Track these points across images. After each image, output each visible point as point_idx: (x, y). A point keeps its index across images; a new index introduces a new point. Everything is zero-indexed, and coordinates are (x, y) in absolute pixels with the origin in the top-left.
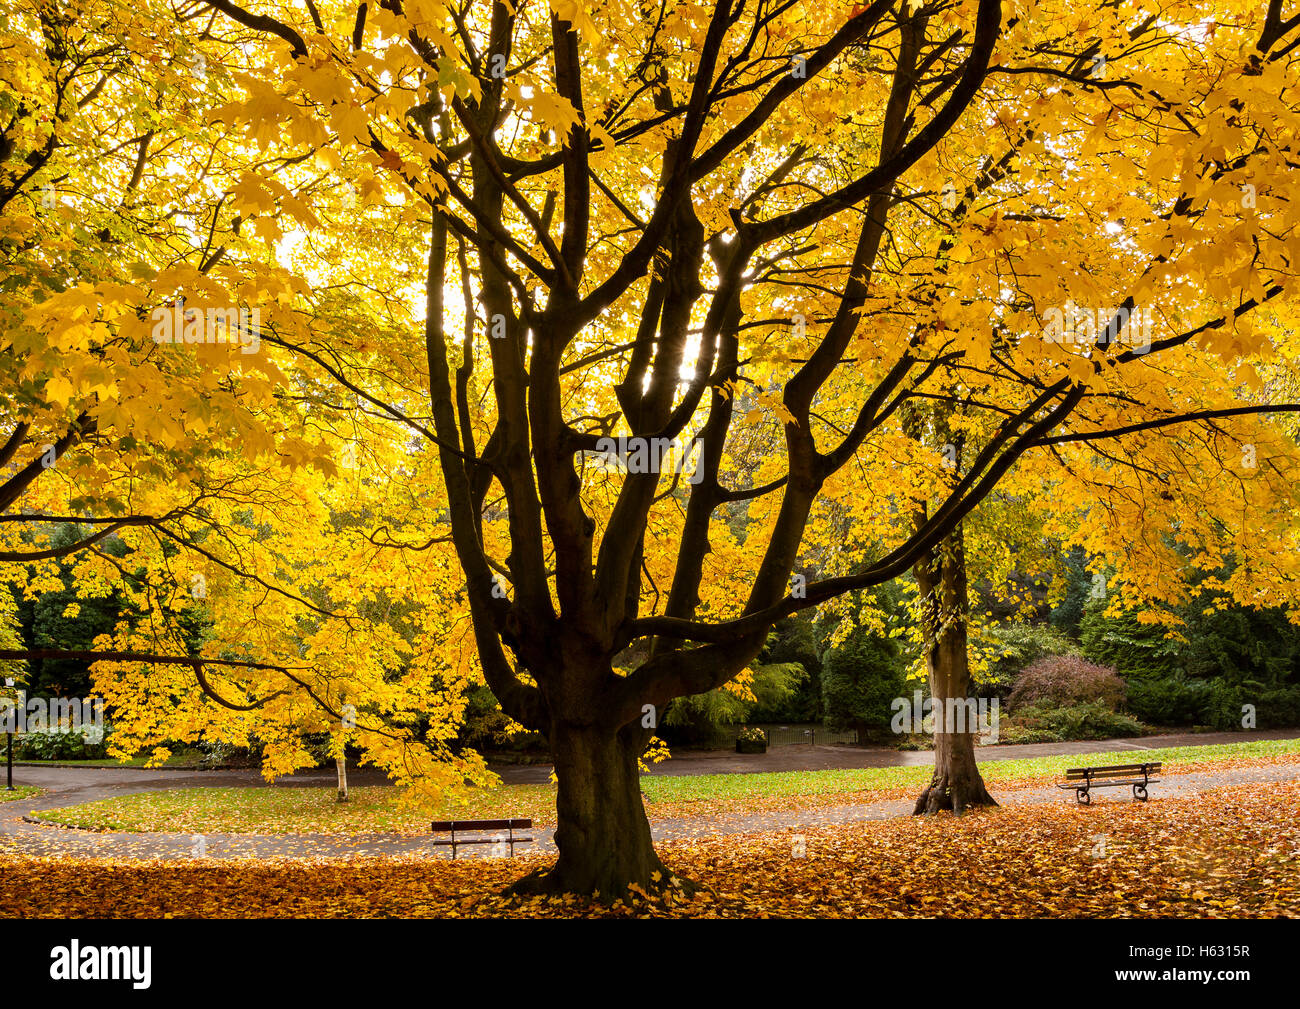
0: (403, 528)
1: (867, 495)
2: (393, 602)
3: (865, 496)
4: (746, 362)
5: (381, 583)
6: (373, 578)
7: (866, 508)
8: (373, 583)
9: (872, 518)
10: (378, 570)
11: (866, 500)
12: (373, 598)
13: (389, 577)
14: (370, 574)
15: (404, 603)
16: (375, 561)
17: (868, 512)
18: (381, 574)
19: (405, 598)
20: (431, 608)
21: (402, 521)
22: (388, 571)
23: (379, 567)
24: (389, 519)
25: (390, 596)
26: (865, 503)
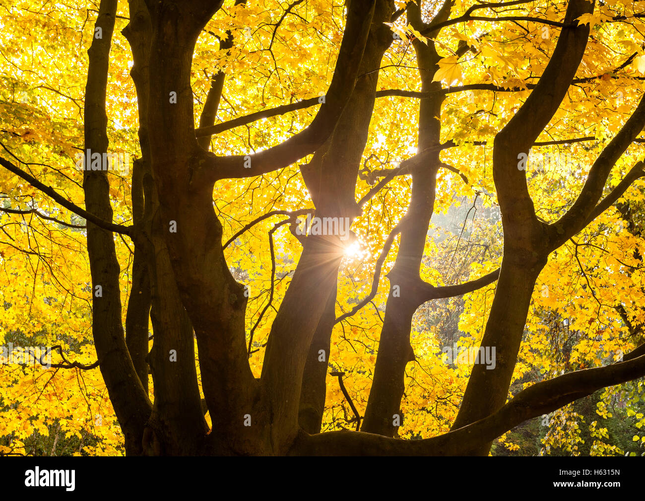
0: (83, 349)
1: (592, 305)
2: (68, 435)
3: (589, 306)
4: (450, 144)
5: (56, 415)
6: (47, 408)
7: (591, 321)
8: (47, 414)
9: (600, 332)
10: (54, 398)
11: (591, 311)
12: (45, 432)
13: (65, 407)
14: (43, 404)
15: (80, 436)
16: (49, 388)
17: (594, 325)
18: (57, 403)
19: (82, 431)
20: (109, 441)
21: (81, 340)
22: (65, 400)
23: (55, 394)
24: (63, 337)
25: (64, 429)
26: (591, 313)
